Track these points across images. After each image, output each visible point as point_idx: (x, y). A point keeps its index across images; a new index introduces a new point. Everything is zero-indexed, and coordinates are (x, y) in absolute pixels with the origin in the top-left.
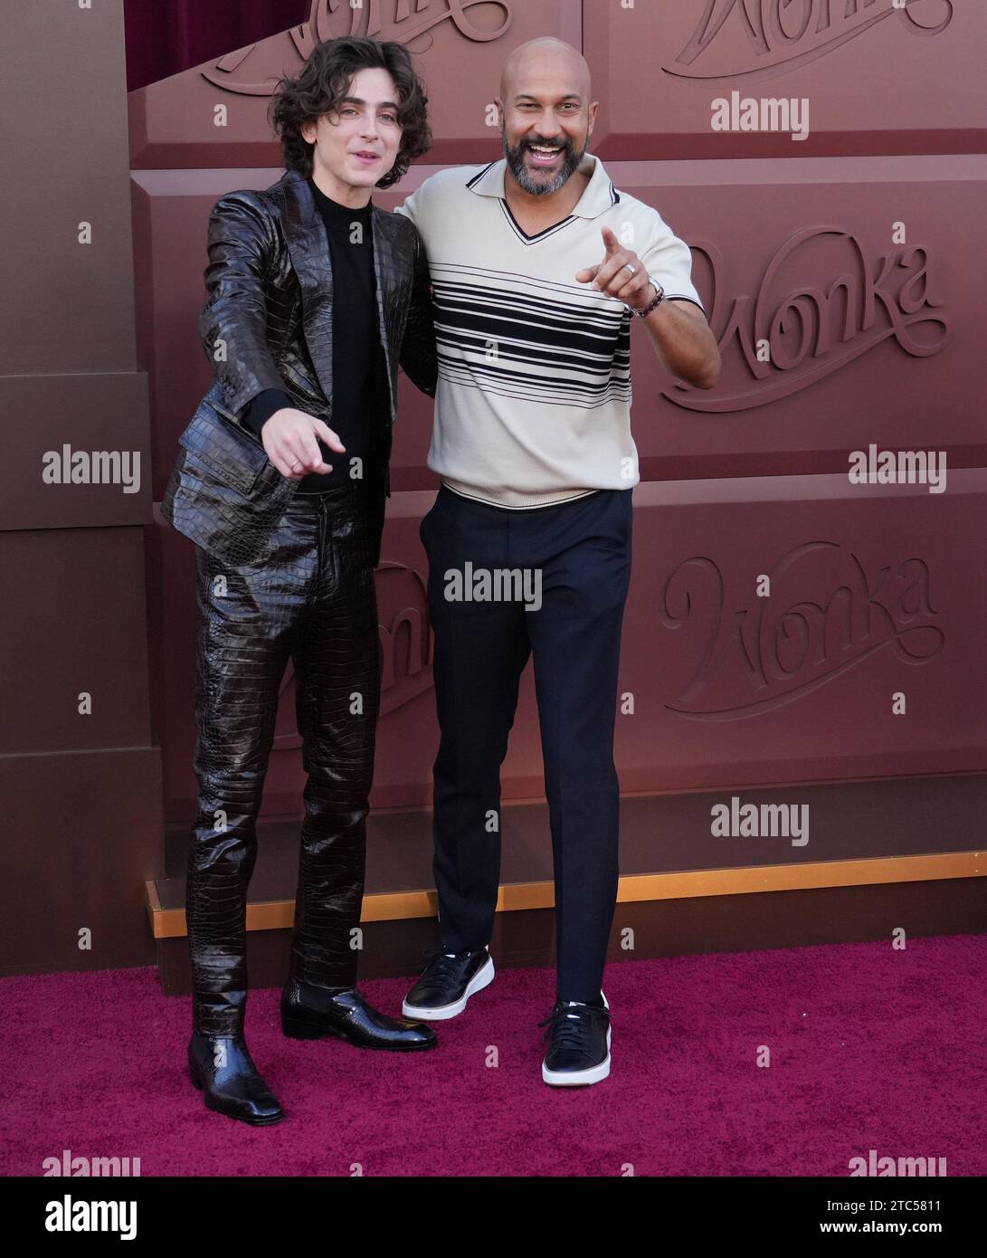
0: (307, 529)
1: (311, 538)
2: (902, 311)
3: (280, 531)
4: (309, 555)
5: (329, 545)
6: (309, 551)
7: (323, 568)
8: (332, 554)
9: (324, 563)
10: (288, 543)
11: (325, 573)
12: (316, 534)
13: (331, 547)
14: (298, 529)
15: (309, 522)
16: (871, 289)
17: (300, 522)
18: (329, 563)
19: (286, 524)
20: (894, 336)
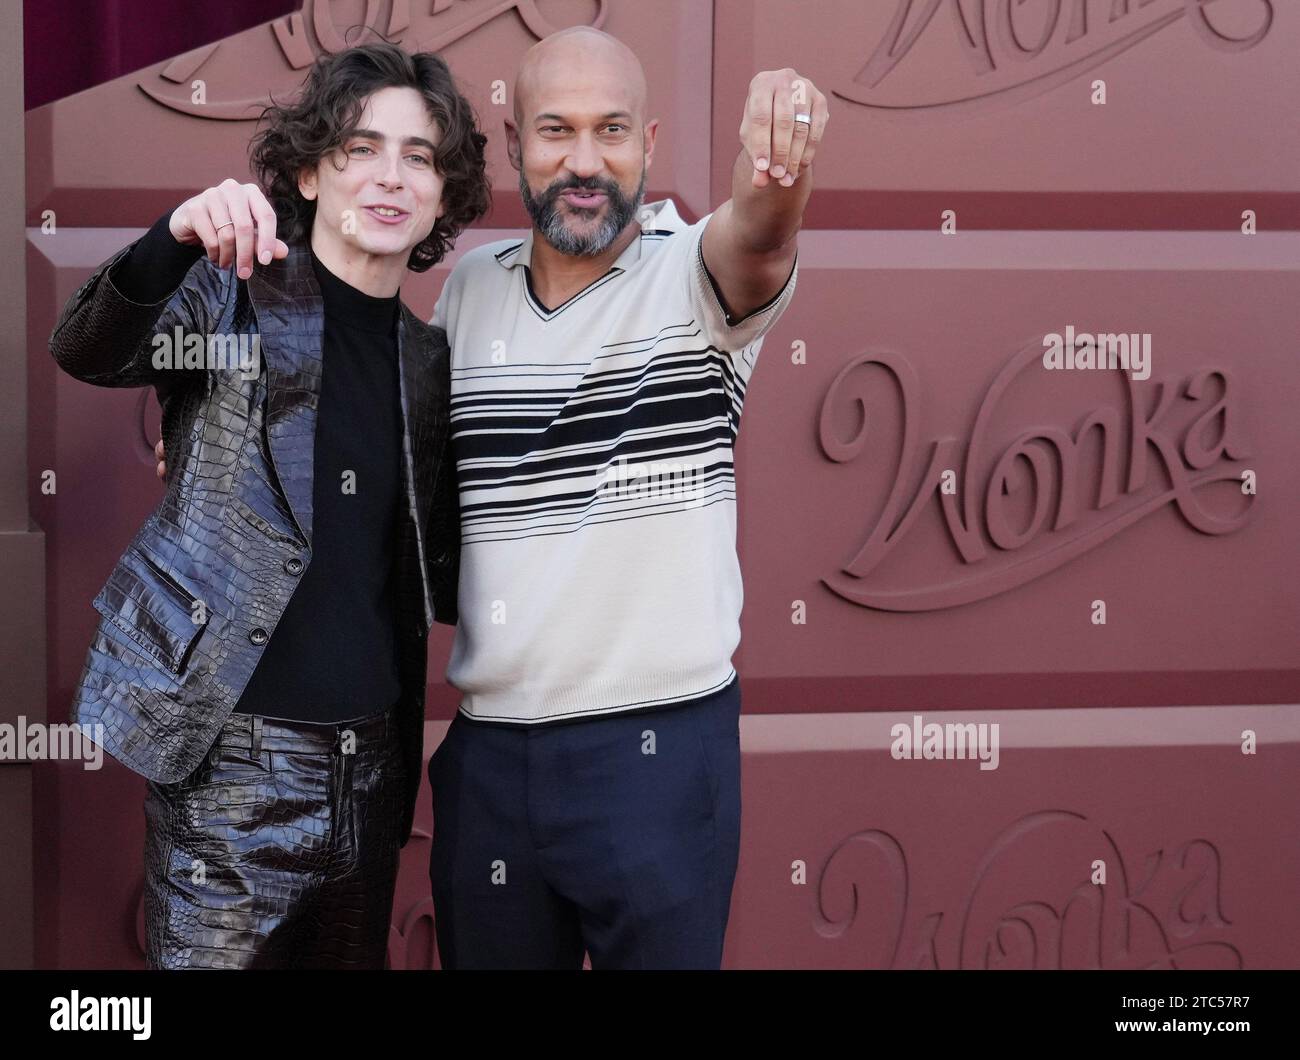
0: (316, 777)
1: (322, 789)
2: (1188, 466)
3: (278, 777)
4: (318, 815)
5: (348, 801)
6: (318, 809)
7: (339, 835)
8: (351, 816)
9: (342, 826)
10: (290, 795)
11: (340, 842)
12: (329, 784)
13: (351, 806)
14: (304, 775)
15: (319, 765)
16: (1142, 431)
17: (305, 765)
18: (347, 828)
19: (286, 766)
20: (1174, 503)
